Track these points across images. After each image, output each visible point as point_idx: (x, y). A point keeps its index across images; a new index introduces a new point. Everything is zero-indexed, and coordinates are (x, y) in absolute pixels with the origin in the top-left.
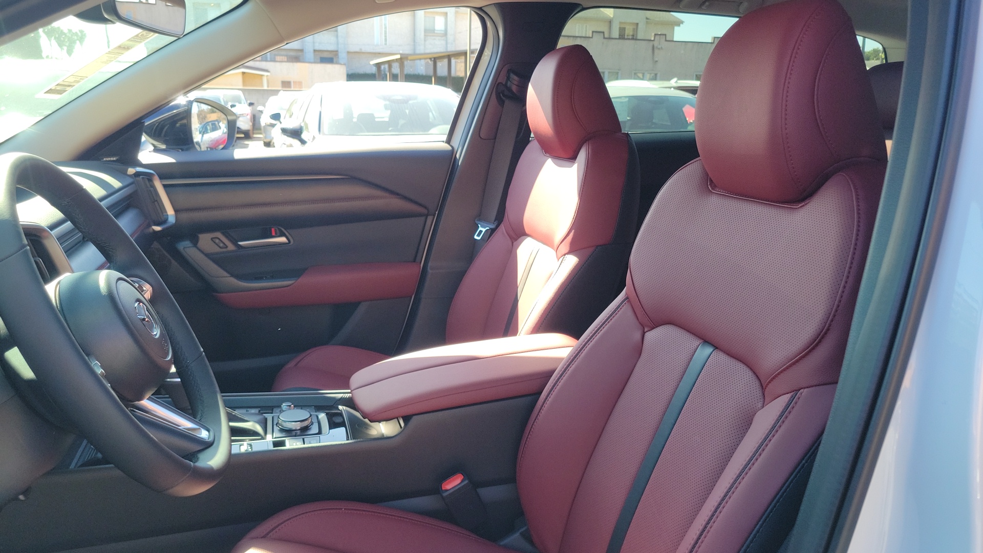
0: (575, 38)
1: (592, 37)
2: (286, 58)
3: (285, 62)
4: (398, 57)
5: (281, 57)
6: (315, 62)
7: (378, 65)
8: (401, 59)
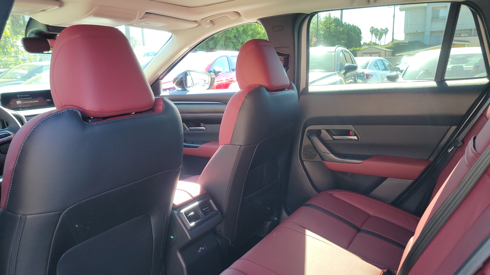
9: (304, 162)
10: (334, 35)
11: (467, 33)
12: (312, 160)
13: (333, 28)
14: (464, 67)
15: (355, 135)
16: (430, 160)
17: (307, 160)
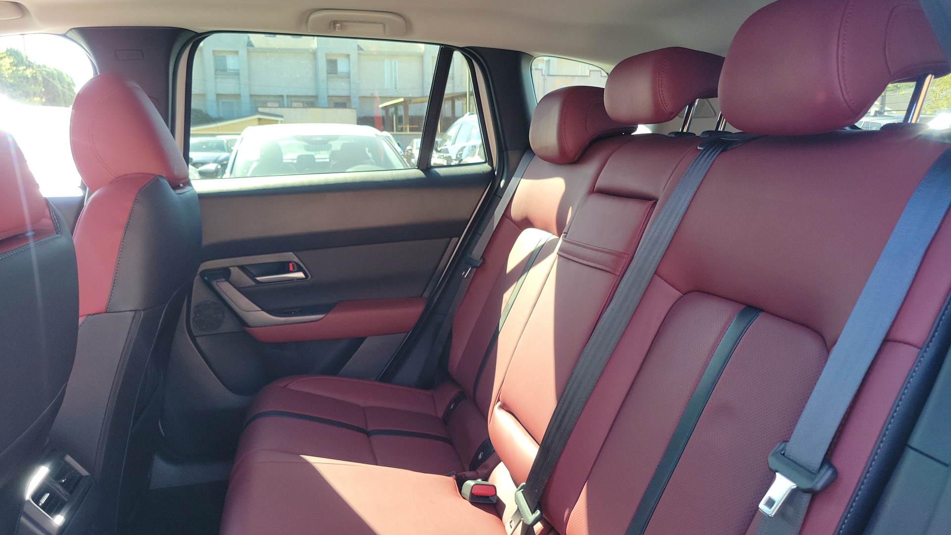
0: (573, 77)
1: (589, 76)
2: (302, 104)
3: (300, 108)
4: (402, 100)
5: (297, 103)
6: (328, 107)
7: (386, 108)
8: (405, 101)
9: (198, 340)
10: (12, 85)
11: (301, 102)
12: (214, 332)
13: (9, 69)
14: (316, 157)
15: (300, 269)
16: (424, 296)
17: (204, 333)
